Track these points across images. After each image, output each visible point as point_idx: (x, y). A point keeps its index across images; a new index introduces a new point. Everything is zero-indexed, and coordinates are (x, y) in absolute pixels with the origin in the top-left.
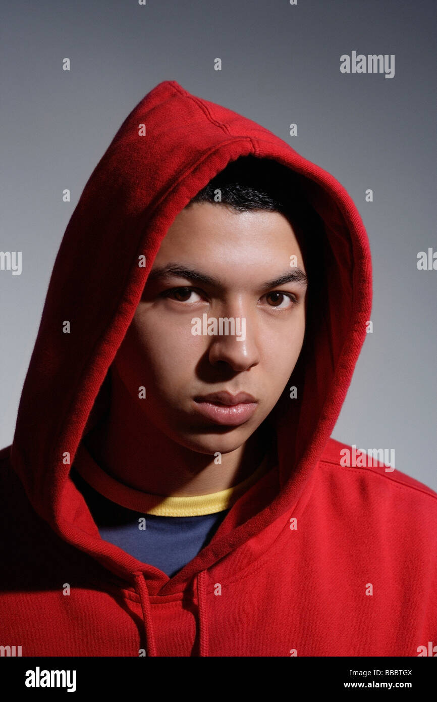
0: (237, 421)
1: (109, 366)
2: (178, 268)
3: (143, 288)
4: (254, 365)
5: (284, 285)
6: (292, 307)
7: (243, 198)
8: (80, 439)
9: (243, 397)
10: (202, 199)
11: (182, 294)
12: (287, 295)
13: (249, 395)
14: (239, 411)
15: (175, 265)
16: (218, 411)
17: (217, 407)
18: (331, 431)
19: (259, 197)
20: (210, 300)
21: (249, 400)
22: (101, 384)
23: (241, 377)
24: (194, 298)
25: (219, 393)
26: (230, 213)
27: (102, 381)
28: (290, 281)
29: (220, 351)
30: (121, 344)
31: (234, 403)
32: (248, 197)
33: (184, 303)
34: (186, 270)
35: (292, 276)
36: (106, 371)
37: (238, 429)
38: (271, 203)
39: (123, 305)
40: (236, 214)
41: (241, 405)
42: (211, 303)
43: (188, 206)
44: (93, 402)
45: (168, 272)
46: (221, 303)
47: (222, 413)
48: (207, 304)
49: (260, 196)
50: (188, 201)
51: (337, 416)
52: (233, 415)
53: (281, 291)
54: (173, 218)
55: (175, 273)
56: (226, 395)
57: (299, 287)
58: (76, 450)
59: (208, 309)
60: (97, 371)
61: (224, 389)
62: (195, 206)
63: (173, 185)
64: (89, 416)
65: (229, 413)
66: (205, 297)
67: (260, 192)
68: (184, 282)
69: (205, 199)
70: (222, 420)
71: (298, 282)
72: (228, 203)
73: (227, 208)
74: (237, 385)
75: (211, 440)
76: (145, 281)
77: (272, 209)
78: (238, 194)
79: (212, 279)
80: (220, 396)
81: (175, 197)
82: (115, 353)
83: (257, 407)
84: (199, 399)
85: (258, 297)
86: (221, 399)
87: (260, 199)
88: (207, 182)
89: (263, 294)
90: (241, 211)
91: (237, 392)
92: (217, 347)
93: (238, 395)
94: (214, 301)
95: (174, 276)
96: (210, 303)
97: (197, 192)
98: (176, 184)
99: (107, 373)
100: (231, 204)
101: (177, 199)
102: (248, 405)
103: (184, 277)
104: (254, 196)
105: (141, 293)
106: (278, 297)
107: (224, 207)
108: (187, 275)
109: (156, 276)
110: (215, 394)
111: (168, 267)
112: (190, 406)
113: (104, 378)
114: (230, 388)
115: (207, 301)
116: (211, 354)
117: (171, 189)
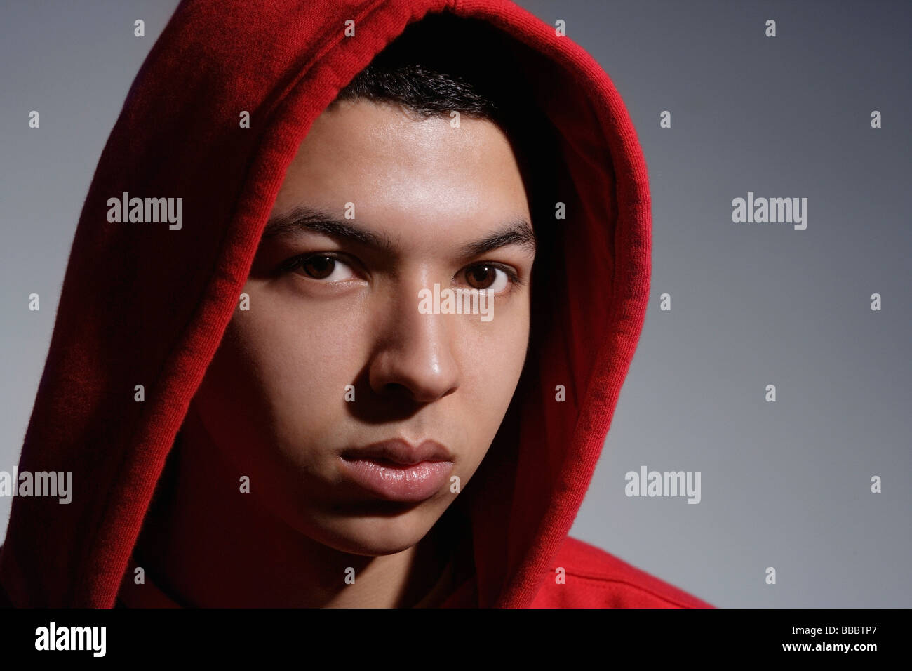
0: (419, 494)
1: (192, 395)
2: (313, 217)
3: (254, 253)
4: (450, 391)
5: (499, 249)
6: (509, 292)
7: (428, 91)
8: (137, 531)
9: (430, 450)
10: (357, 92)
11: (319, 265)
12: (503, 270)
13: (440, 447)
14: (421, 476)
15: (308, 212)
16: (384, 476)
17: (382, 469)
18: (576, 512)
19: (456, 90)
20: (369, 277)
21: (439, 456)
22: (177, 429)
23: (426, 413)
24: (340, 273)
25: (387, 442)
26: (406, 120)
27: (180, 423)
28: (510, 242)
29: (392, 367)
30: (215, 355)
31: (413, 462)
32: (439, 90)
33: (324, 281)
34: (329, 220)
35: (513, 234)
36: (186, 406)
37: (419, 508)
38: (477, 102)
39: (218, 283)
40: (416, 120)
41: (426, 464)
42: (371, 283)
43: (333, 106)
44: (162, 463)
45: (296, 224)
46: (389, 282)
47: (391, 479)
48: (366, 284)
49: (459, 88)
50: (335, 93)
51: (587, 484)
52: (412, 482)
53: (491, 261)
54: (309, 123)
55: (308, 225)
56: (399, 446)
57: (521, 254)
58: (130, 552)
59: (365, 292)
60: (170, 406)
61: (396, 436)
62: (344, 105)
63: (307, 66)
64: (155, 489)
65: (405, 478)
66: (360, 269)
67: (458, 82)
68: (323, 243)
69: (362, 94)
70: (392, 493)
71: (523, 246)
72: (403, 101)
73: (401, 110)
74: (418, 429)
75: (370, 528)
76: (259, 239)
77: (478, 114)
78: (421, 86)
79: (375, 237)
80: (389, 447)
81: (313, 86)
82: (204, 372)
83: (453, 469)
84: (351, 454)
85: (454, 272)
86: (391, 454)
87: (459, 94)
88: (369, 58)
89: (462, 266)
90: (427, 116)
91: (420, 441)
92: (385, 359)
93: (422, 445)
94: (377, 277)
95: (306, 230)
96: (369, 281)
97: (352, 76)
98: (311, 65)
99: (189, 409)
100: (408, 102)
101: (315, 89)
102: (437, 465)
103: (325, 233)
104: (446, 88)
105: (250, 263)
106: (488, 271)
107: (396, 109)
108: (333, 229)
109: (277, 230)
110: (380, 444)
111: (295, 215)
112: (333, 468)
113: (183, 418)
114: (408, 433)
115: (364, 278)
116: (372, 372)
117: (304, 72)
